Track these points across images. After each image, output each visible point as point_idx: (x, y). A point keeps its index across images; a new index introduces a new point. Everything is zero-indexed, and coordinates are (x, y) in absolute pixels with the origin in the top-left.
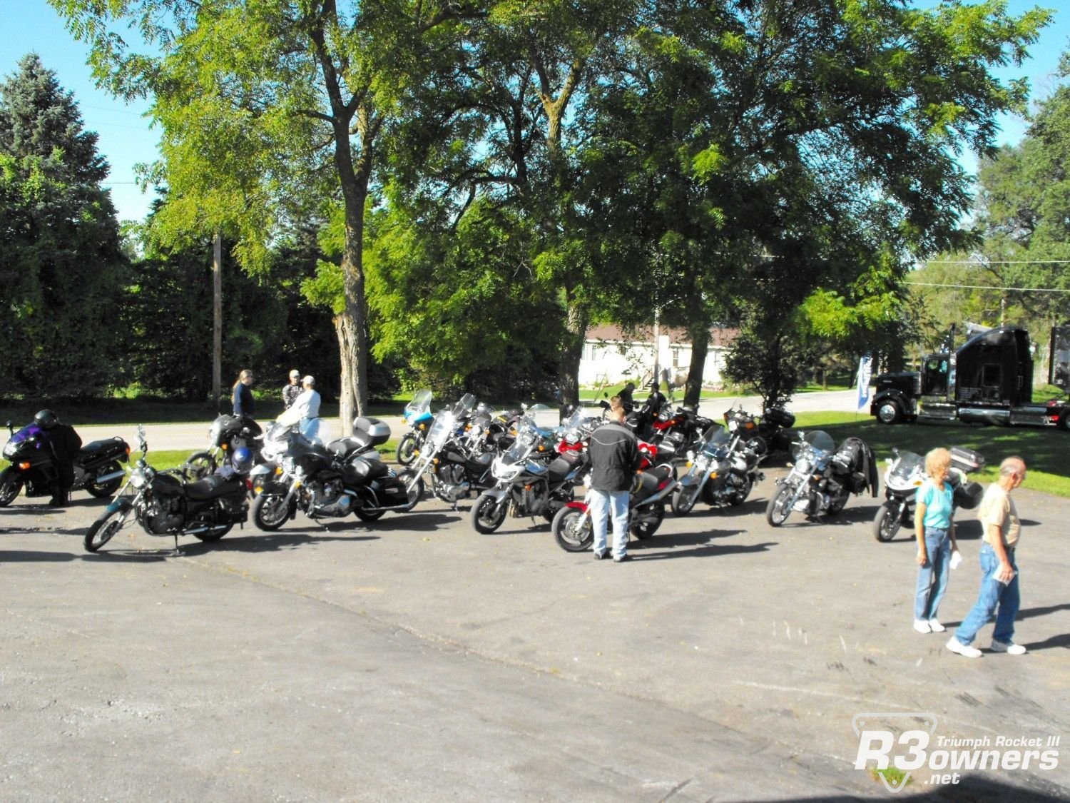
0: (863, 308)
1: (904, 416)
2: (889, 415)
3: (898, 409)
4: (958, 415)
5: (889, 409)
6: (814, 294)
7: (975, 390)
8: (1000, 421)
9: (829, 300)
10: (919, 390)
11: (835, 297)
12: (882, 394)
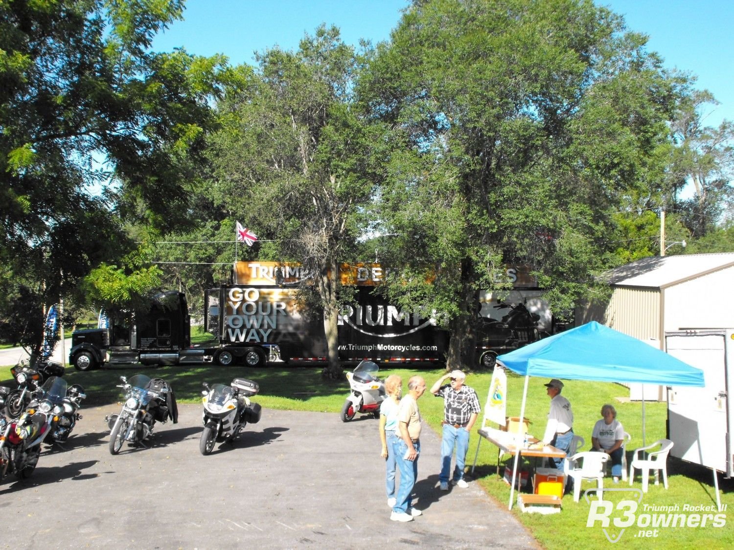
0: (133, 278)
1: (96, 363)
2: (84, 364)
3: (93, 359)
4: (140, 360)
5: (84, 359)
6: (99, 268)
7: (151, 340)
8: (171, 362)
9: (112, 272)
10: (108, 342)
11: (115, 270)
12: (77, 347)
